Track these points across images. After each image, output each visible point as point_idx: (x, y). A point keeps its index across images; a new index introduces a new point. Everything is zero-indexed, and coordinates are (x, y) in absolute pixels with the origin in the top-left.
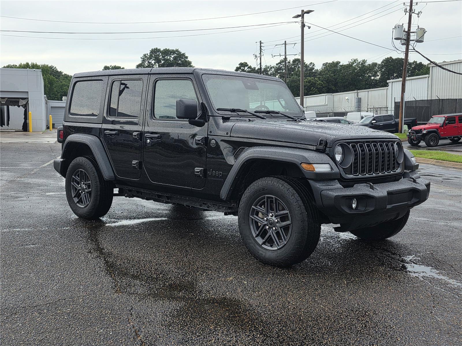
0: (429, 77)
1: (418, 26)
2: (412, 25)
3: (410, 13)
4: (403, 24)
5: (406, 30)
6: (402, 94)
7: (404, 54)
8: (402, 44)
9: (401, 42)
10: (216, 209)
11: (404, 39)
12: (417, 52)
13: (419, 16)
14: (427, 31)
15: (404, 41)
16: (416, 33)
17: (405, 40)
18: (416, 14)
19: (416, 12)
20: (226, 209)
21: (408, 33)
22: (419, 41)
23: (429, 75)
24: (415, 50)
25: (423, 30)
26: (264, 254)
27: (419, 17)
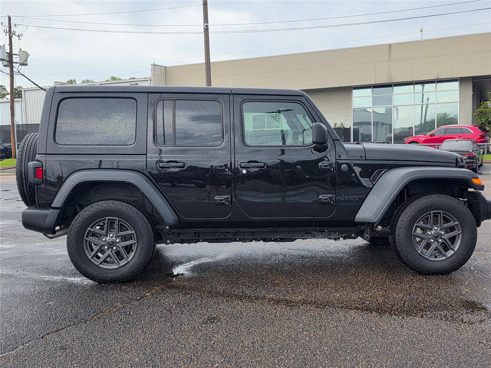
0: (21, 101)
1: (20, 49)
2: (13, 47)
3: (9, 34)
4: (4, 45)
5: (8, 51)
6: (12, 118)
7: (9, 77)
8: (3, 66)
9: (3, 63)
10: (325, 236)
11: (7, 61)
12: (22, 75)
13: (20, 38)
14: (29, 55)
15: (7, 62)
16: (19, 55)
17: (9, 62)
18: (17, 36)
19: (17, 34)
20: (339, 234)
21: (10, 55)
22: (24, 64)
23: (22, 99)
24: (20, 73)
25: (25, 54)
26: (433, 265)
27: (20, 40)
